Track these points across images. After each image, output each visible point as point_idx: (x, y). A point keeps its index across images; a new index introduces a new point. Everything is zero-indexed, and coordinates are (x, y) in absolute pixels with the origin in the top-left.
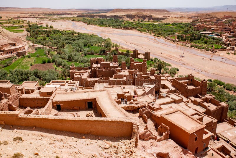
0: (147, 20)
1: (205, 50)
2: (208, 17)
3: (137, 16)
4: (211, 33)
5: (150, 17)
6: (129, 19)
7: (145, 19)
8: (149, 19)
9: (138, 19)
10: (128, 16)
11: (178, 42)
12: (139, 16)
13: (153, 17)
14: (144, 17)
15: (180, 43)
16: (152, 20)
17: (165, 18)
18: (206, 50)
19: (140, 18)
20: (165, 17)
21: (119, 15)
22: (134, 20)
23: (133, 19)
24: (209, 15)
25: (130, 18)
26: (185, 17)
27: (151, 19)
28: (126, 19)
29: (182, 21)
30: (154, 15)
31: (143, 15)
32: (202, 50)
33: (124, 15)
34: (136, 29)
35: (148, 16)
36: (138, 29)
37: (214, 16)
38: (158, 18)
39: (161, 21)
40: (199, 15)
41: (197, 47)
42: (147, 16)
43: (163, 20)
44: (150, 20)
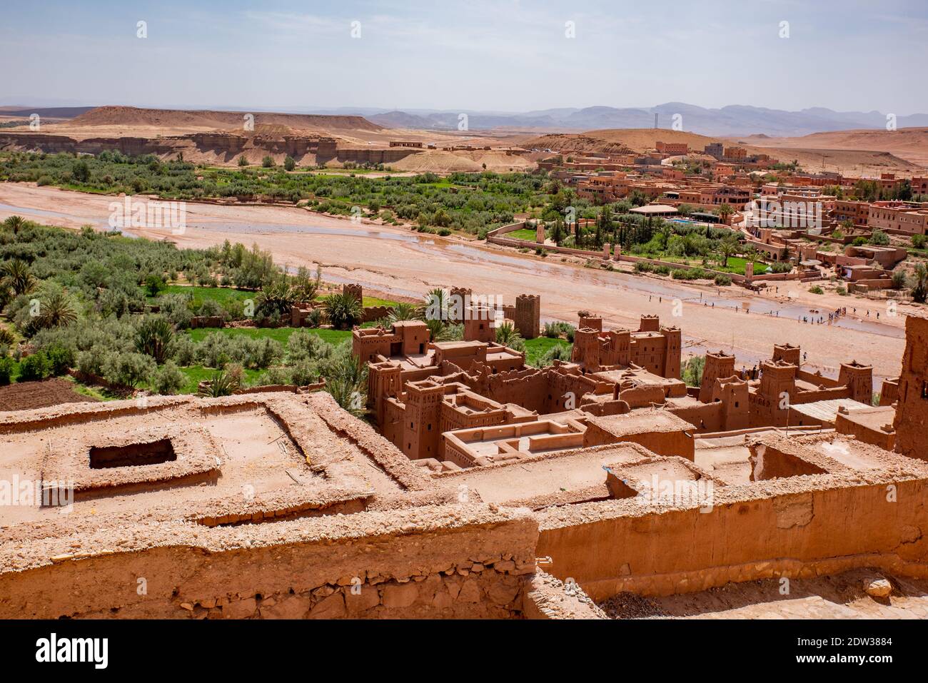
0: (308, 160)
1: (713, 281)
2: (588, 148)
3: (256, 143)
4: (675, 210)
5: (326, 150)
6: (210, 157)
7: (302, 155)
8: (322, 159)
9: (262, 156)
10: (203, 142)
11: (563, 256)
12: (263, 143)
13: (340, 148)
14: (295, 148)
15: (573, 258)
16: (334, 162)
17: (404, 155)
18: (718, 283)
19: (275, 152)
20: (402, 148)
21: (155, 137)
22: (242, 163)
23: (237, 158)
24: (591, 141)
25: (218, 153)
26: (487, 148)
27: (330, 158)
28: (193, 156)
29: (484, 166)
30: (346, 138)
31: (287, 138)
32: (695, 282)
33: (182, 134)
34: (296, 202)
35: (315, 144)
36: (309, 204)
37: (618, 145)
38: (367, 152)
39: (386, 165)
40: (548, 140)
41: (666, 272)
42: (309, 144)
43: (391, 160)
44: (327, 164)
